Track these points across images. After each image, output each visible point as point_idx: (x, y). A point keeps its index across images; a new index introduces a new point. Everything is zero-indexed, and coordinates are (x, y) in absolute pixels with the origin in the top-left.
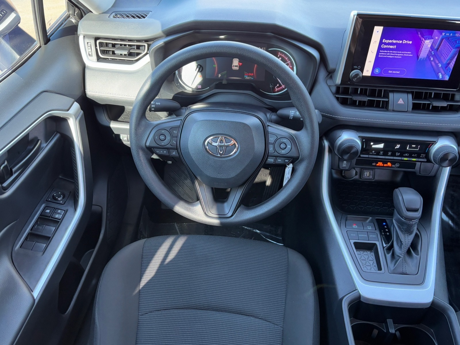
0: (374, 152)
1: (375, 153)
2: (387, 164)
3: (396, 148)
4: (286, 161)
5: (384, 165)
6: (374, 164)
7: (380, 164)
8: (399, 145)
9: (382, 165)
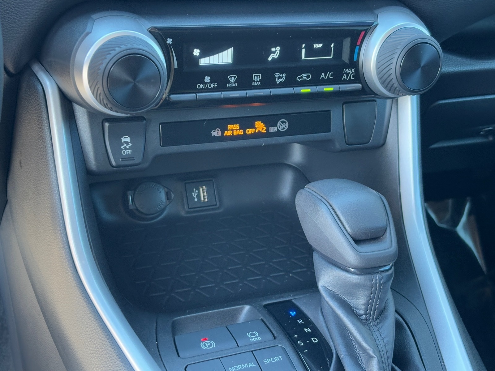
0: (211, 82)
1: (212, 86)
2: (253, 126)
3: (270, 59)
5: (244, 131)
6: (216, 133)
7: (232, 130)
8: (278, 48)
9: (241, 132)
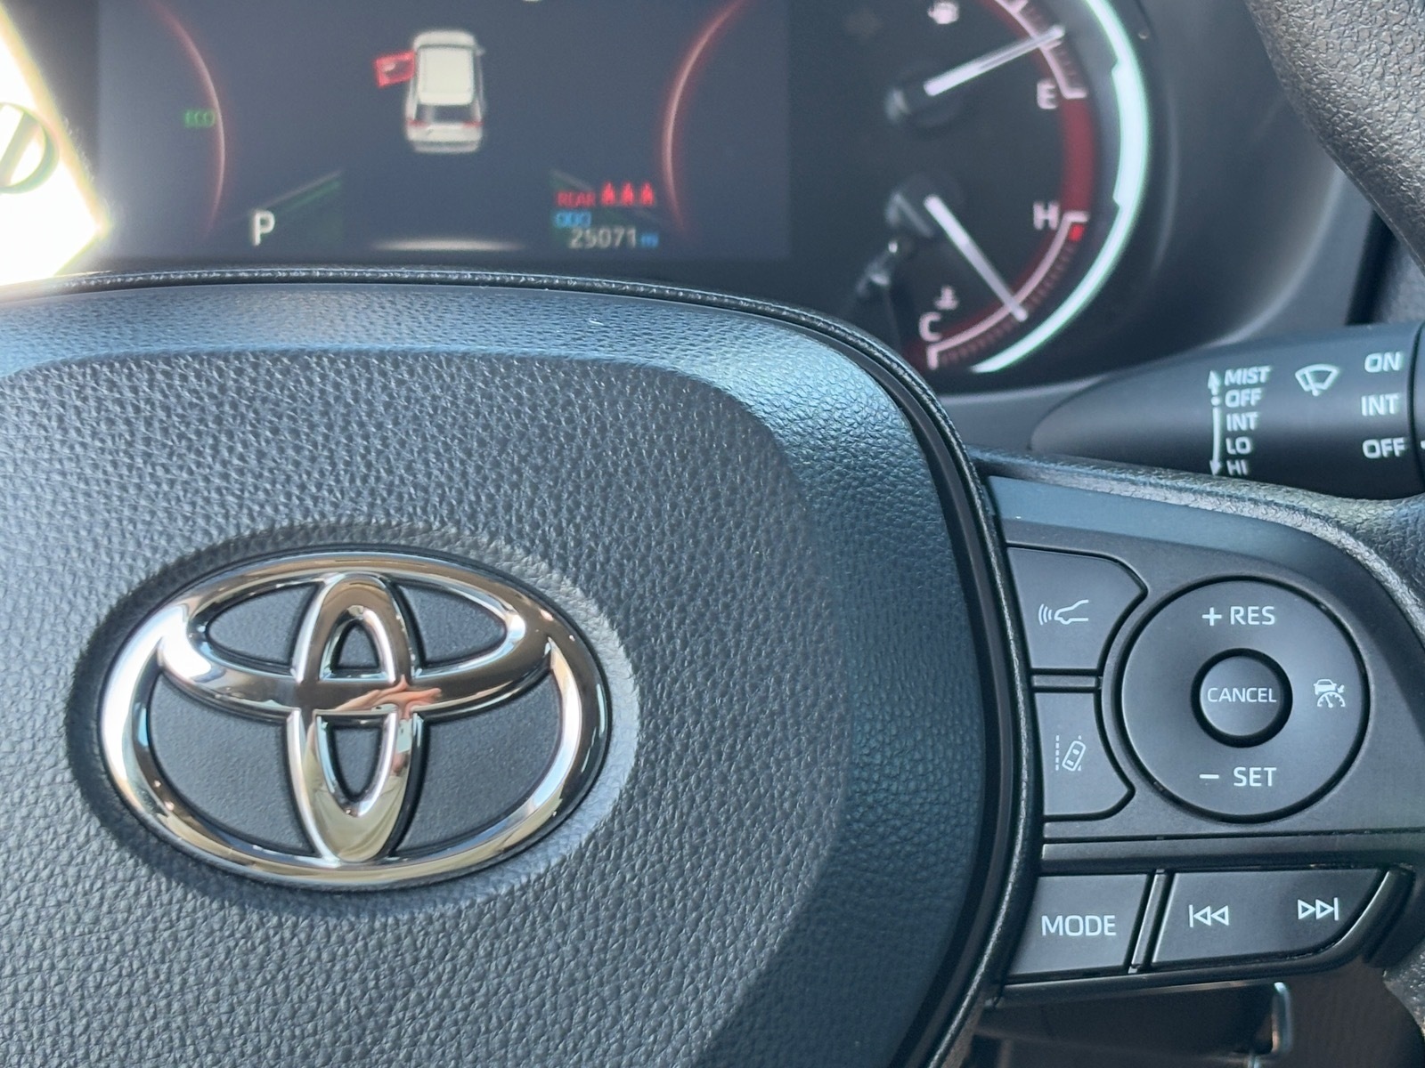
4: (1304, 910)
